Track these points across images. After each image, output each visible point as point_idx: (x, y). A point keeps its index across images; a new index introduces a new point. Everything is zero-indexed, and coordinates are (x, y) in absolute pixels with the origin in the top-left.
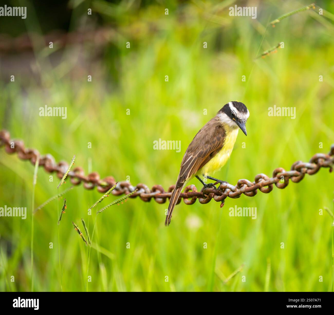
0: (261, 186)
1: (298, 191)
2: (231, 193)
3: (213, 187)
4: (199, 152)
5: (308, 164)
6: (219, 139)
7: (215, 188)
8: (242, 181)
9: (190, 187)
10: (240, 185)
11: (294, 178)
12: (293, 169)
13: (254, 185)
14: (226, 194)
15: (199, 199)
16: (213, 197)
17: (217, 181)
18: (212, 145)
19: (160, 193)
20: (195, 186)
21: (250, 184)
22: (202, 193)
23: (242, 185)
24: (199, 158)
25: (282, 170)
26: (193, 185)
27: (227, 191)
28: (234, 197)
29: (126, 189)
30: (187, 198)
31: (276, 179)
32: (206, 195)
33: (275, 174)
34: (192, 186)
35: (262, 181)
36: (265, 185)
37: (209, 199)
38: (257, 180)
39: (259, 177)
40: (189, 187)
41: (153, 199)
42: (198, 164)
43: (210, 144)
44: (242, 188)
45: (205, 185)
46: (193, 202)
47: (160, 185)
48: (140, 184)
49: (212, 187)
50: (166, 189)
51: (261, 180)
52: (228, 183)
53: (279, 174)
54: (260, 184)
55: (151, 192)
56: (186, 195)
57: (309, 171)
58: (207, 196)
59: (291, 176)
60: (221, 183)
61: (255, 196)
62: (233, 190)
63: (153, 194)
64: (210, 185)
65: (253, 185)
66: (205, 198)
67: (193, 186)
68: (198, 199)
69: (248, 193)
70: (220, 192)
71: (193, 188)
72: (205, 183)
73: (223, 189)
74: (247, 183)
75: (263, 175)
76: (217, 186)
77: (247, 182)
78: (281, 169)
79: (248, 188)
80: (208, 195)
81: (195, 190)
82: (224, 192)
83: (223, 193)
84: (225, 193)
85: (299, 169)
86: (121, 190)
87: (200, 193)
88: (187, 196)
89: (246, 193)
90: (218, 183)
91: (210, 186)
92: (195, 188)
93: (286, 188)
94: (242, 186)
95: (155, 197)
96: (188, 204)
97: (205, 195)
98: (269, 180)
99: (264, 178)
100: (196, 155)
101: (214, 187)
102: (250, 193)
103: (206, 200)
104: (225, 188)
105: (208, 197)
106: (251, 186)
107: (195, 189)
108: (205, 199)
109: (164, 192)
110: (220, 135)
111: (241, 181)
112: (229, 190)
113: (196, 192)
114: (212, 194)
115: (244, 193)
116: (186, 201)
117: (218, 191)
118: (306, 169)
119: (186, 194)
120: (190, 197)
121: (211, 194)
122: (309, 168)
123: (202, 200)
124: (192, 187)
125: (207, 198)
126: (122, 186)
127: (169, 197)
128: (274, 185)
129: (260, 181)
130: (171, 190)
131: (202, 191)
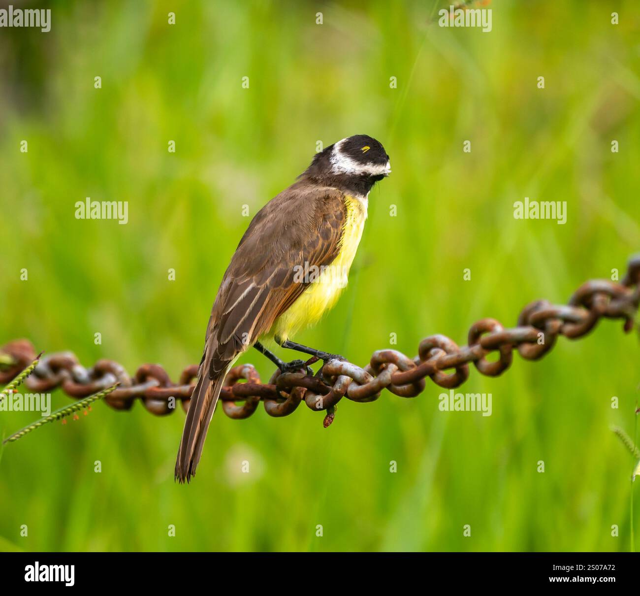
0: (435, 368)
1: (535, 383)
2: (354, 388)
3: (302, 370)
4: (276, 271)
5: (566, 310)
6: (326, 235)
7: (310, 373)
8: (384, 354)
9: (241, 370)
10: (377, 366)
11: (526, 348)
12: (524, 321)
13: (416, 367)
14: (339, 390)
15: (265, 404)
16: (304, 399)
17: (316, 356)
18: (309, 253)
19: (159, 387)
20: (255, 368)
21: (405, 364)
22: (274, 387)
23: (384, 365)
24: (276, 289)
25: (493, 325)
26: (248, 365)
27: (342, 382)
28: (360, 398)
29: (65, 373)
30: (232, 400)
31: (476, 348)
32: (283, 394)
33: (475, 336)
34: (245, 367)
35: (439, 355)
36: (446, 367)
37: (292, 402)
38: (425, 352)
39: (430, 343)
40: (237, 370)
41: (138, 403)
42: (273, 306)
43: (305, 249)
44: (383, 373)
45: (282, 366)
46: (248, 412)
47: (159, 365)
48: (103, 362)
49: (300, 371)
50: (175, 375)
51: (436, 353)
52: (345, 360)
53: (485, 337)
54: (433, 361)
55: (134, 383)
56: (231, 392)
57: (569, 328)
58: (288, 395)
59: (518, 343)
60: (326, 360)
61: (420, 395)
62: (360, 380)
63: (139, 388)
64: (297, 366)
65: (412, 366)
66: (282, 402)
67: (249, 368)
68: (261, 404)
69: (399, 388)
70: (322, 386)
71: (250, 373)
72: (280, 362)
73: (333, 377)
74: (399, 361)
75: (443, 339)
76: (315, 368)
77: (397, 359)
78: (490, 321)
79: (399, 373)
80: (289, 392)
81: (253, 378)
82: (333, 383)
83: (330, 387)
84: (337, 387)
85: (540, 323)
86: (52, 378)
87: (268, 387)
88: (233, 396)
89: (395, 389)
90: (318, 360)
91: (295, 367)
92: (255, 372)
93: (505, 375)
94: (384, 369)
95: (145, 397)
96: (235, 417)
97: (281, 392)
98: (458, 351)
99: (443, 347)
100: (268, 282)
101: (307, 369)
102: (405, 387)
103: (284, 406)
104: (339, 373)
105: (291, 397)
106: (407, 367)
107: (255, 375)
108: (282, 405)
109: (168, 385)
110: (329, 225)
111: (380, 354)
112: (349, 378)
113: (258, 385)
114: (302, 391)
115: (389, 386)
116: (230, 408)
117: (317, 381)
118: (558, 323)
119: (229, 390)
120: (241, 398)
121: (297, 390)
122: (567, 320)
123: (273, 405)
124: (247, 370)
125: (286, 402)
126: (55, 367)
127: (183, 398)
128: (471, 366)
129: (432, 356)
130: (188, 377)
131: (274, 382)
